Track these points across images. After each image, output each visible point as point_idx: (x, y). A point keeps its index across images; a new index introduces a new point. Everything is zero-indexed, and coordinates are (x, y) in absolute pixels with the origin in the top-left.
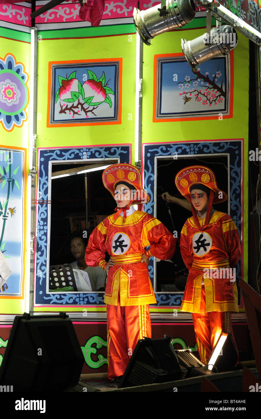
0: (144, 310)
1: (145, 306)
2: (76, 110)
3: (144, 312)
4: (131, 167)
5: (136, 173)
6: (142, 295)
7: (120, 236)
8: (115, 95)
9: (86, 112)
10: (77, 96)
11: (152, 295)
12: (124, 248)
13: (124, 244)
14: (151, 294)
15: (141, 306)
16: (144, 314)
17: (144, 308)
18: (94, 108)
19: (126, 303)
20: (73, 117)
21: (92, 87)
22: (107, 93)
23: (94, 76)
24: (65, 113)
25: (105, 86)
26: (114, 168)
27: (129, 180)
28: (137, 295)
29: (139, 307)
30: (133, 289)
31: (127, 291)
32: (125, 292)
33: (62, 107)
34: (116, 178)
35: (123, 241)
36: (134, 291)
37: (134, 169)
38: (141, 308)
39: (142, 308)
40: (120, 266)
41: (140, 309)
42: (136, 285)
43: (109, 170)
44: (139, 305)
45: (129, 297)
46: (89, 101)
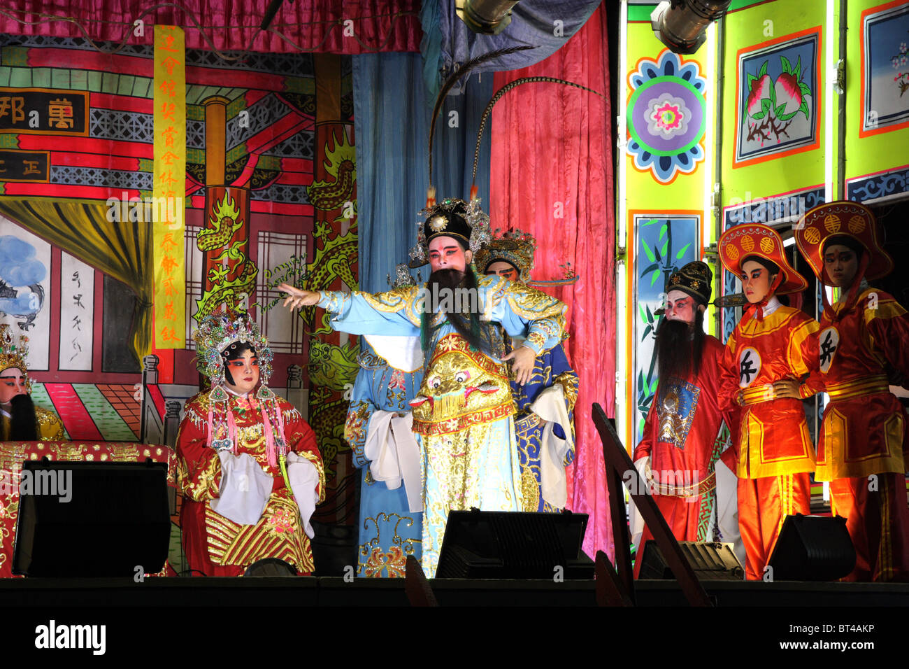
0: (788, 484)
1: (791, 477)
2: (765, 131)
3: (788, 487)
4: (764, 229)
5: (774, 239)
6: (784, 456)
7: (748, 354)
8: (812, 95)
9: (777, 133)
10: (768, 106)
11: (805, 456)
12: (751, 374)
13: (752, 367)
14: (803, 454)
15: (782, 477)
16: (788, 491)
17: (788, 479)
18: (787, 125)
19: (758, 474)
20: (762, 145)
21: (785, 87)
22: (803, 94)
23: (789, 65)
24: (754, 139)
25: (800, 82)
26: (734, 232)
27: (762, 252)
28: (774, 458)
29: (779, 478)
30: (769, 446)
31: (759, 452)
32: (756, 454)
33: (750, 129)
34: (741, 251)
35: (751, 362)
36: (772, 449)
37: (769, 231)
38: (782, 480)
39: (785, 480)
40: (748, 407)
41: (780, 482)
42: (773, 440)
43: (727, 238)
44: (778, 474)
45: (763, 461)
46: (781, 113)
